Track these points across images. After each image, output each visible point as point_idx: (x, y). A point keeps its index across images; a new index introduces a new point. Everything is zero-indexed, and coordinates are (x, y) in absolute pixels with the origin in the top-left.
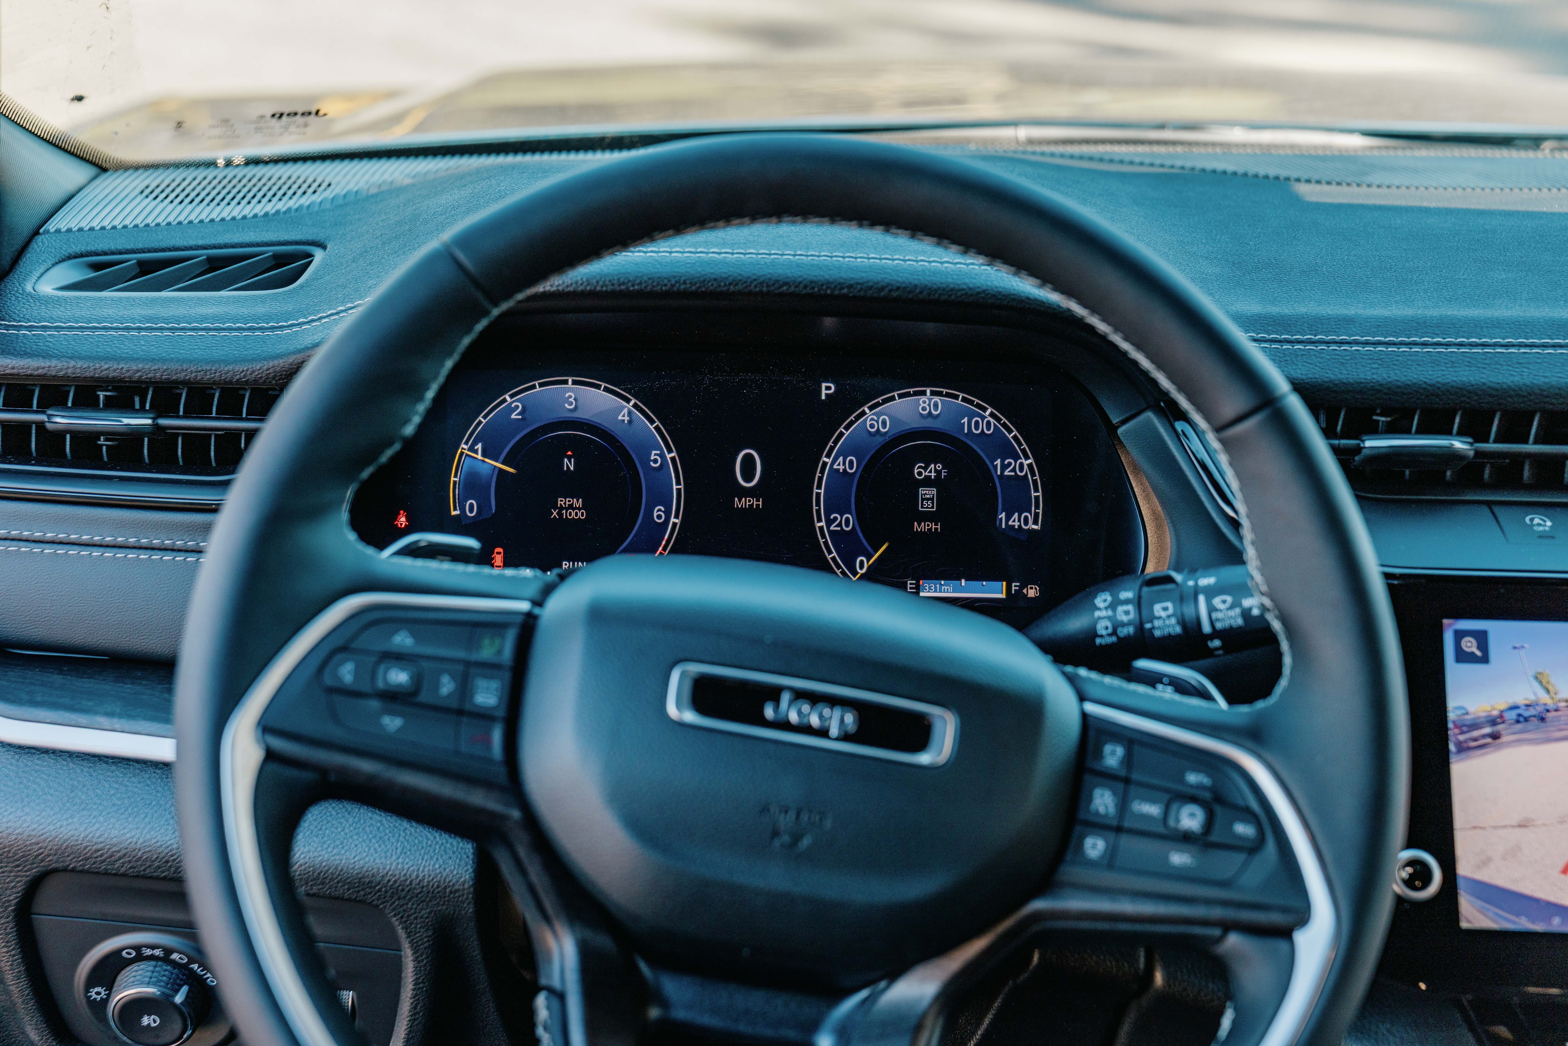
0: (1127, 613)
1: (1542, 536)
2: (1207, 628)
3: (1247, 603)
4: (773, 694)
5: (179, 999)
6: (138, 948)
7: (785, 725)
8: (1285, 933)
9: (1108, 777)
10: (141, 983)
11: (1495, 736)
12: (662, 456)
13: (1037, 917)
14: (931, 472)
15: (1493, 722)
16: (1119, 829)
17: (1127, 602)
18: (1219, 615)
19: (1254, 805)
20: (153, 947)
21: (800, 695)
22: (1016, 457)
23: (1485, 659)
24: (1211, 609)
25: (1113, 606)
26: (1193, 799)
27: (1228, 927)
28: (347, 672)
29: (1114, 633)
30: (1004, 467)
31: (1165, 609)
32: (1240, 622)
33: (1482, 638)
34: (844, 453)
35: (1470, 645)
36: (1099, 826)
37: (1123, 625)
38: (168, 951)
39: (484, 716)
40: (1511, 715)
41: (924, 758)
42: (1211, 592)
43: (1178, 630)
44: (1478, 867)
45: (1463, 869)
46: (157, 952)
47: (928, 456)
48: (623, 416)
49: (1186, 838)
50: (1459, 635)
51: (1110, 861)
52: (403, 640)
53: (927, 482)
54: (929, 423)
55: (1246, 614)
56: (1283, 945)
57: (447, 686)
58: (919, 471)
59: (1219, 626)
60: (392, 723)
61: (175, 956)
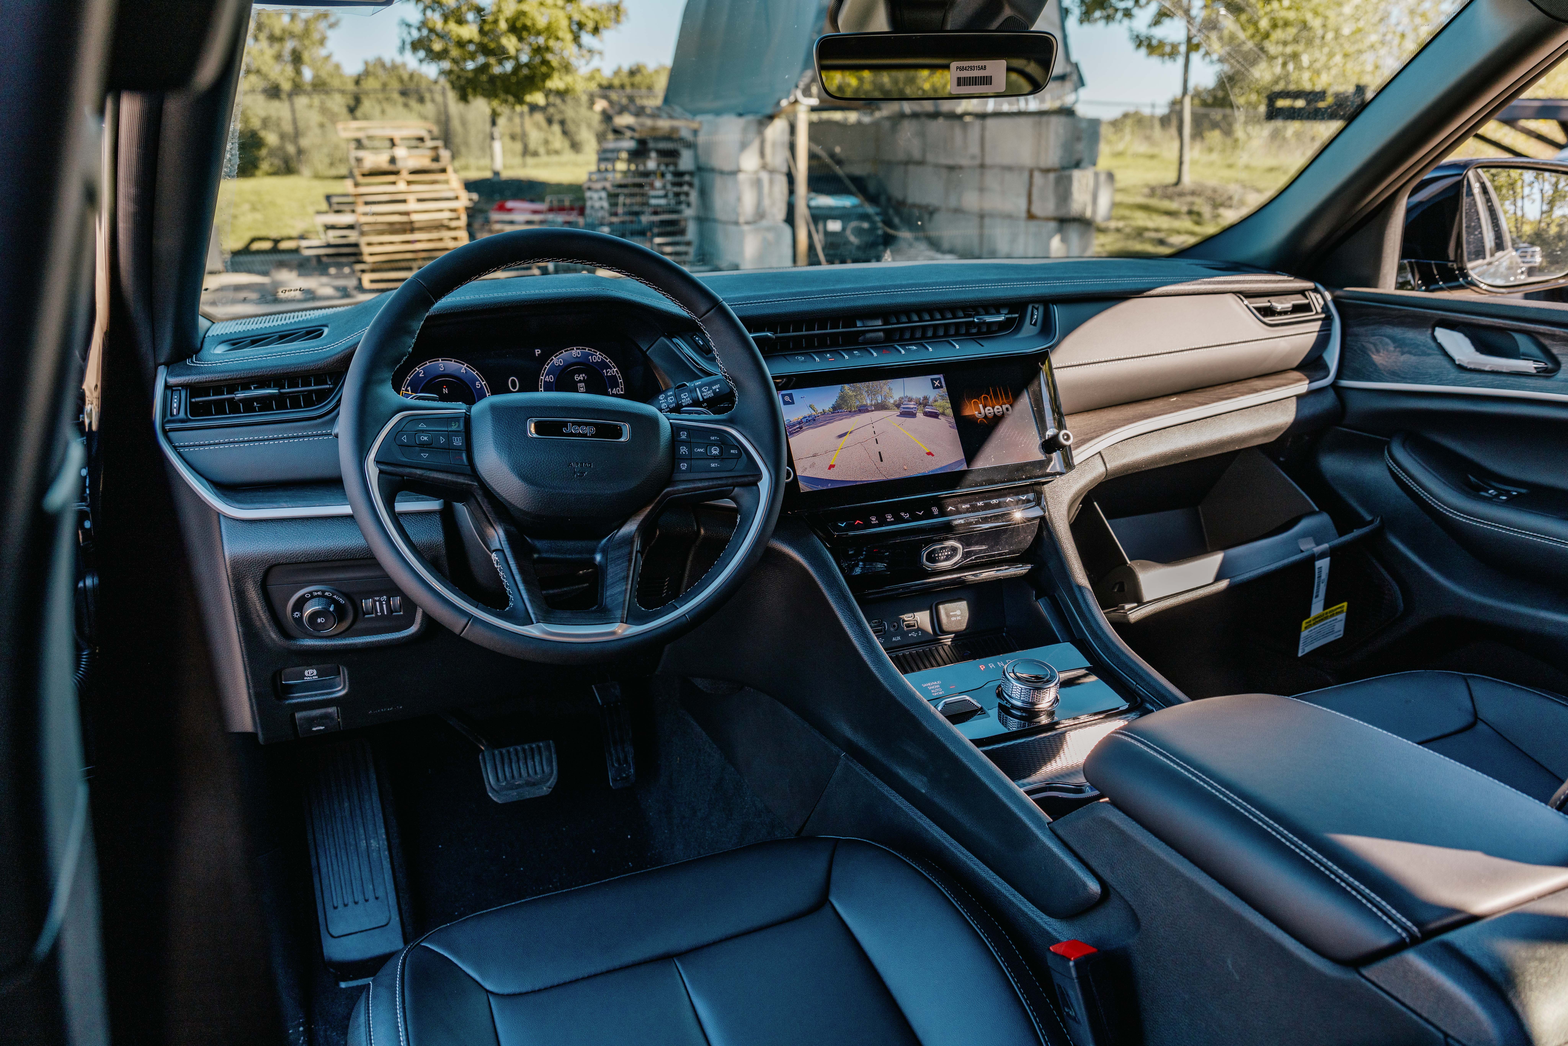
0: (672, 399)
1: (802, 362)
2: (701, 399)
3: (714, 388)
4: (565, 424)
5: (331, 609)
6: (311, 593)
7: (572, 435)
8: (755, 484)
9: (684, 443)
10: (315, 606)
11: (801, 428)
12: (480, 383)
13: (668, 494)
14: (581, 377)
15: (799, 423)
16: (691, 459)
17: (671, 395)
18: (705, 394)
19: (736, 444)
20: (317, 591)
21: (574, 423)
22: (611, 369)
23: (793, 403)
24: (702, 392)
25: (666, 398)
26: (714, 445)
27: (735, 485)
28: (404, 439)
29: (668, 407)
30: (607, 373)
31: (685, 395)
32: (712, 395)
33: (791, 396)
34: (548, 374)
35: (787, 399)
36: (684, 459)
37: (671, 404)
38: (323, 592)
39: (458, 449)
40: (804, 420)
41: (622, 440)
42: (700, 387)
43: (691, 402)
44: (803, 472)
45: (799, 473)
46: (319, 593)
47: (579, 372)
48: (463, 371)
49: (714, 458)
50: (783, 396)
51: (690, 470)
52: (422, 426)
53: (580, 381)
54: (577, 360)
55: (714, 392)
56: (755, 488)
57: (442, 440)
58: (577, 378)
59: (705, 397)
60: (425, 455)
61: (327, 594)
